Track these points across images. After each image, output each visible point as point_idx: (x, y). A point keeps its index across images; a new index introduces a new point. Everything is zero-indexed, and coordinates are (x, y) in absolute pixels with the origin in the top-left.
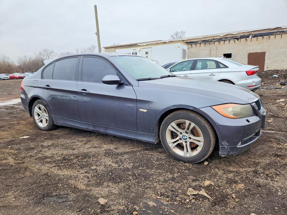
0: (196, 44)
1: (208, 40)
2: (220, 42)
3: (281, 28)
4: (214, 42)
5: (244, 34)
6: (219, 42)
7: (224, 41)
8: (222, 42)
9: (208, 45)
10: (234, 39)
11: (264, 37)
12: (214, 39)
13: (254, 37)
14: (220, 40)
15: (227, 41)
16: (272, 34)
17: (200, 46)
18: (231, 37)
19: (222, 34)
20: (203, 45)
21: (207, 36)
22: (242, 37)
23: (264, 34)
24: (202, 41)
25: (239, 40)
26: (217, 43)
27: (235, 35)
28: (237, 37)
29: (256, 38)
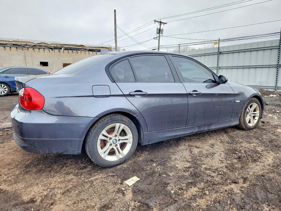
0: (4, 47)
1: (20, 45)
2: (35, 49)
3: (84, 46)
4: (28, 48)
5: (57, 45)
6: (33, 49)
7: (38, 49)
8: (36, 50)
9: (20, 50)
10: (49, 48)
11: (73, 51)
12: (27, 45)
13: (66, 50)
14: (34, 47)
15: (42, 49)
16: (78, 49)
17: (11, 50)
18: (45, 46)
19: (36, 41)
20: (13, 49)
21: (18, 40)
22: (55, 48)
23: (73, 49)
24: (12, 45)
25: (53, 50)
26: (30, 49)
27: (48, 44)
28: (51, 47)
29: (67, 51)
